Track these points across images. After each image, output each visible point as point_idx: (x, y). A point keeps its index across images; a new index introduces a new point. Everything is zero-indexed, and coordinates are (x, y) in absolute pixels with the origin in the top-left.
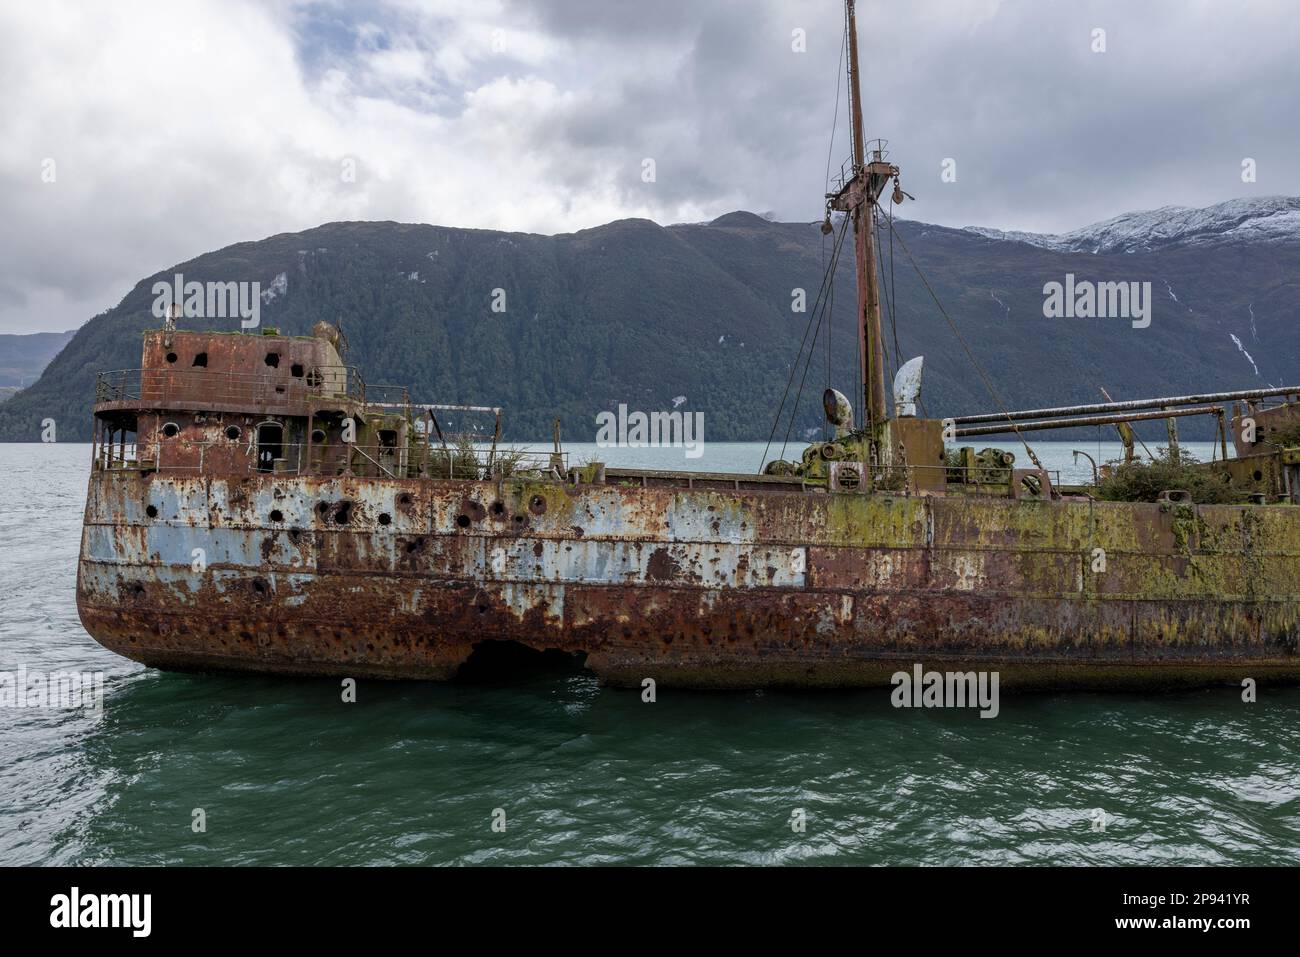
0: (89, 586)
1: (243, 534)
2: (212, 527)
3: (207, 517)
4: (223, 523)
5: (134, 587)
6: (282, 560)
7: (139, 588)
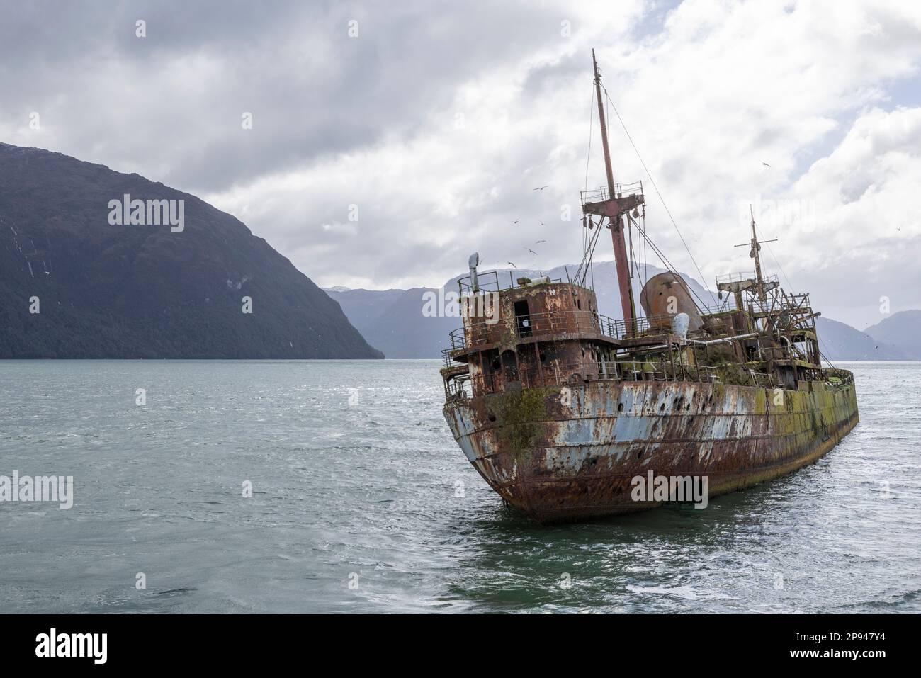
0: (558, 465)
1: (650, 419)
2: (642, 416)
3: (641, 409)
4: (646, 413)
5: (592, 462)
6: (655, 435)
7: (594, 461)
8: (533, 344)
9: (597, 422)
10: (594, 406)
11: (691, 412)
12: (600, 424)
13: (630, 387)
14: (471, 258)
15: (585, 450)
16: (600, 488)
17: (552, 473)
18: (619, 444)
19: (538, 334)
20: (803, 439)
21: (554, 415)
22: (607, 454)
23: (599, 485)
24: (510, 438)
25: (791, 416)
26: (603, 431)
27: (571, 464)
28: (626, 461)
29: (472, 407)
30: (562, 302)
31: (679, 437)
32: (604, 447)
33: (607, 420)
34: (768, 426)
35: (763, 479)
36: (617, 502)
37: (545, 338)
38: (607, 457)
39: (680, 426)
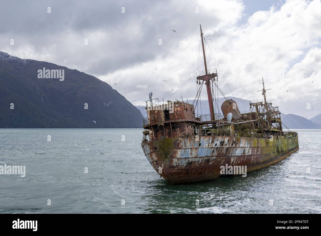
0: (178, 164)
1: (211, 149)
2: (208, 148)
3: (208, 145)
4: (210, 147)
5: (190, 163)
6: (214, 154)
7: (191, 163)
8: (169, 123)
9: (191, 150)
10: (190, 144)
11: (227, 146)
12: (193, 150)
13: (203, 138)
14: (150, 94)
15: (187, 159)
16: (193, 173)
17: (175, 167)
18: (200, 157)
19: (172, 119)
20: (273, 155)
21: (177, 147)
22: (196, 161)
23: (193, 171)
24: (161, 155)
25: (268, 148)
26: (194, 153)
27: (182, 164)
28: (203, 163)
29: (149, 145)
30: (180, 108)
31: (223, 155)
32: (194, 158)
33: (195, 149)
34: (258, 151)
35: (256, 169)
36: (201, 177)
37: (173, 121)
38: (195, 162)
39: (223, 151)
